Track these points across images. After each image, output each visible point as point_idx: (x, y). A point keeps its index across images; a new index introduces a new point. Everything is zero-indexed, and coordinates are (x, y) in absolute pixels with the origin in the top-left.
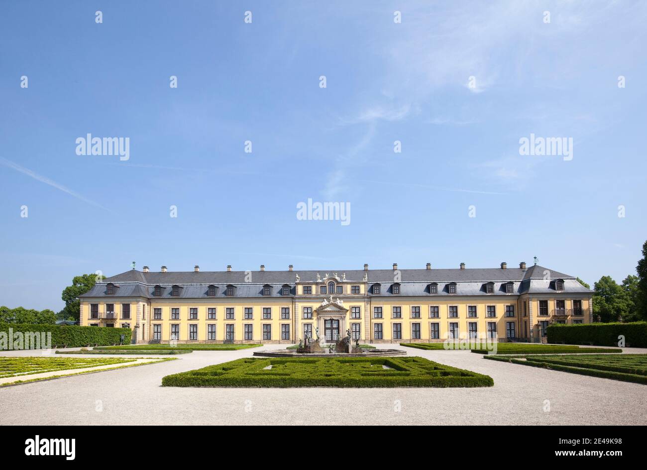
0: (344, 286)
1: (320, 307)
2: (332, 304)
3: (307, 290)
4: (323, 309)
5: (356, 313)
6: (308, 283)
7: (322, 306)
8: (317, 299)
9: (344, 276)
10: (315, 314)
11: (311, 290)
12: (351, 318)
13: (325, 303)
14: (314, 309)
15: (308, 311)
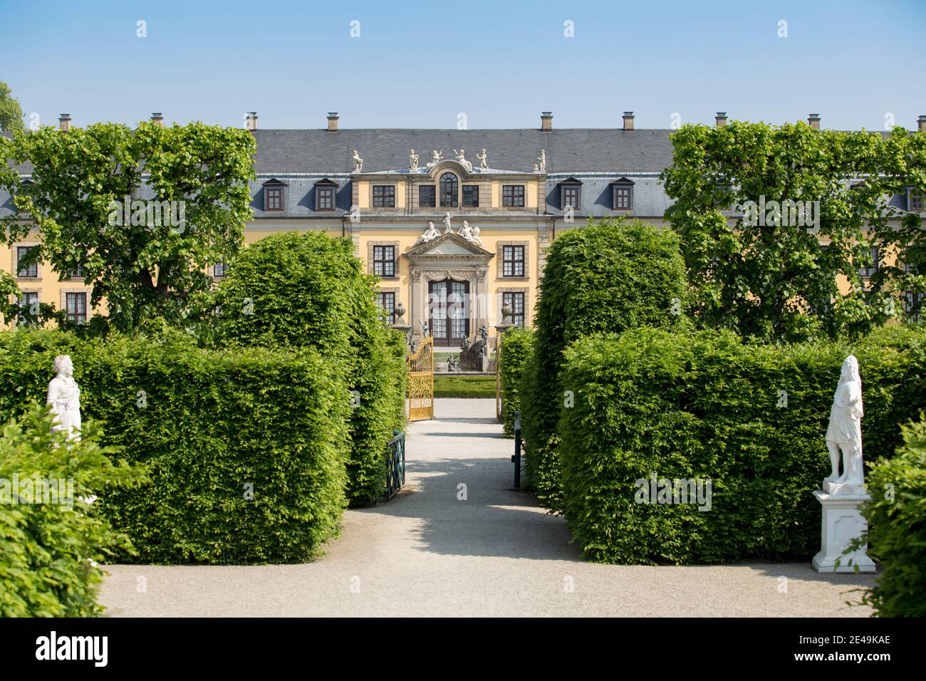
0: (483, 186)
1: (417, 245)
2: (450, 237)
3: (384, 196)
4: (426, 250)
5: (513, 262)
6: (387, 177)
7: (422, 243)
8: (408, 221)
9: (484, 156)
10: (404, 266)
11: (393, 196)
12: (501, 275)
13: (432, 234)
14: (402, 250)
15: (384, 256)
